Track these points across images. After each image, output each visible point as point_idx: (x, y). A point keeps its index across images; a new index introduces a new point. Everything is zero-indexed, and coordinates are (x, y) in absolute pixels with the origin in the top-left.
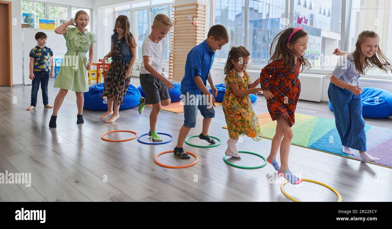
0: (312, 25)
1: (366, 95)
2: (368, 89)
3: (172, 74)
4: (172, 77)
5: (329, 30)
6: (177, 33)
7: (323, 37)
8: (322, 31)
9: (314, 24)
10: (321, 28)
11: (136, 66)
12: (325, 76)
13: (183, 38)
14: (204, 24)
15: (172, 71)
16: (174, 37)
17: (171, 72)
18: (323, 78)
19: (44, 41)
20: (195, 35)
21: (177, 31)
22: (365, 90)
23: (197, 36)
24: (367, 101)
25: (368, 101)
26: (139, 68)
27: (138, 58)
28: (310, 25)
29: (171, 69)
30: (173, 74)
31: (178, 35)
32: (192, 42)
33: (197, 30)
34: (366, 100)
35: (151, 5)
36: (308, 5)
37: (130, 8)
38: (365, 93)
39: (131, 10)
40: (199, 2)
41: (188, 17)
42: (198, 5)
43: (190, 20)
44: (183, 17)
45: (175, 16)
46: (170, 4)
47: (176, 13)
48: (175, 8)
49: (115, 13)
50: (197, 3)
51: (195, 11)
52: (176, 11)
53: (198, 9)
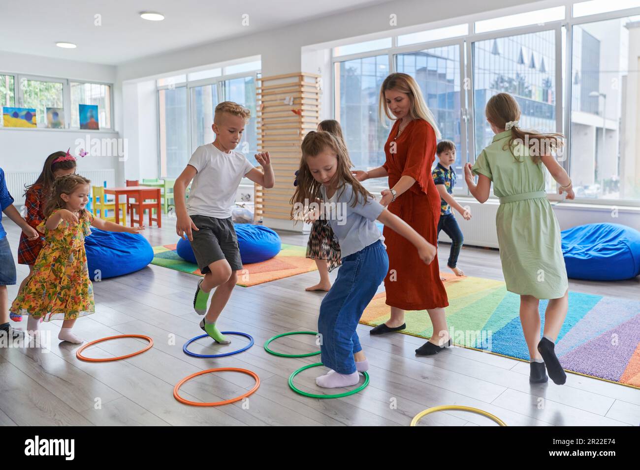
1: (597, 238)
2: (602, 226)
3: (261, 206)
4: (261, 212)
6: (268, 129)
13: (278, 138)
14: (317, 112)
15: (260, 200)
16: (263, 136)
17: (258, 203)
19: (451, 157)
20: (298, 132)
21: (267, 126)
22: (597, 227)
24: (596, 250)
25: (598, 248)
28: (544, 100)
29: (258, 197)
30: (263, 206)
31: (268, 132)
32: (292, 145)
33: (302, 123)
34: (595, 248)
35: (224, 75)
36: (538, 65)
37: (185, 81)
38: (597, 235)
39: (187, 85)
40: (304, 71)
41: (285, 99)
42: (302, 76)
43: (289, 105)
44: (276, 100)
45: (263, 96)
46: (257, 74)
47: (264, 91)
48: (262, 82)
49: (158, 91)
50: (301, 73)
51: (297, 87)
52: (263, 88)
53: (302, 83)
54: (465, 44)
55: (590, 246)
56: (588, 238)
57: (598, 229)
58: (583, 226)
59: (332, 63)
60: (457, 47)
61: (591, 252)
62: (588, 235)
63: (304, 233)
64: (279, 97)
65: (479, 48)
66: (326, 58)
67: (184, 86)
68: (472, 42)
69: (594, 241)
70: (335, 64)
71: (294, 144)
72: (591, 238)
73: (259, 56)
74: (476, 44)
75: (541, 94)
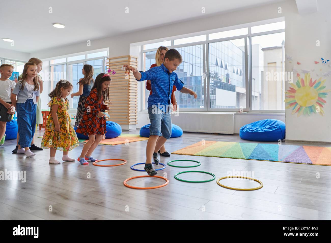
0: (228, 82)
1: (266, 125)
2: (267, 120)
5: (242, 87)
7: (237, 92)
8: (236, 87)
9: (229, 81)
10: (236, 85)
11: (72, 115)
12: (236, 113)
13: (117, 86)
18: (235, 115)
20: (128, 83)
23: (130, 84)
24: (267, 129)
26: (75, 117)
27: (73, 108)
28: (227, 82)
32: (125, 89)
33: (130, 78)
35: (87, 58)
36: (224, 66)
37: (66, 62)
38: (265, 124)
39: (67, 63)
40: (131, 55)
41: (121, 68)
42: (130, 57)
43: (123, 70)
44: (117, 68)
45: (110, 66)
46: (105, 58)
47: (110, 64)
48: (110, 60)
49: (50, 67)
50: (129, 55)
51: (127, 62)
52: (110, 63)
53: (130, 60)
54: (205, 44)
55: (263, 128)
56: (262, 125)
57: (266, 122)
58: (259, 121)
59: (142, 53)
60: (202, 45)
61: (264, 129)
62: (261, 124)
63: (130, 130)
64: (118, 67)
65: (211, 46)
66: (140, 50)
67: (65, 64)
68: (207, 43)
69: (264, 126)
70: (144, 53)
71: (125, 88)
72: (263, 125)
73: (108, 49)
74: (210, 44)
75: (226, 79)
